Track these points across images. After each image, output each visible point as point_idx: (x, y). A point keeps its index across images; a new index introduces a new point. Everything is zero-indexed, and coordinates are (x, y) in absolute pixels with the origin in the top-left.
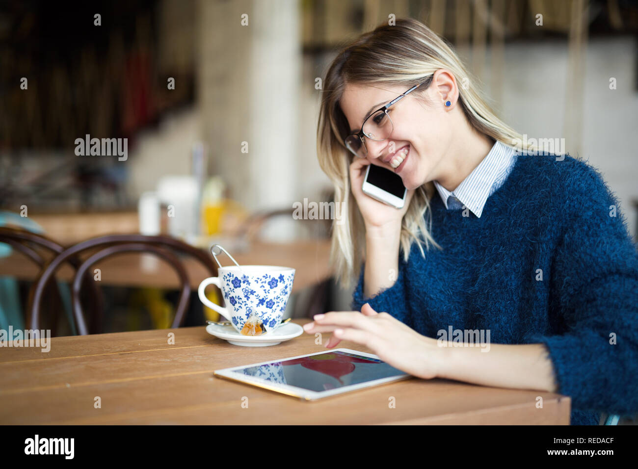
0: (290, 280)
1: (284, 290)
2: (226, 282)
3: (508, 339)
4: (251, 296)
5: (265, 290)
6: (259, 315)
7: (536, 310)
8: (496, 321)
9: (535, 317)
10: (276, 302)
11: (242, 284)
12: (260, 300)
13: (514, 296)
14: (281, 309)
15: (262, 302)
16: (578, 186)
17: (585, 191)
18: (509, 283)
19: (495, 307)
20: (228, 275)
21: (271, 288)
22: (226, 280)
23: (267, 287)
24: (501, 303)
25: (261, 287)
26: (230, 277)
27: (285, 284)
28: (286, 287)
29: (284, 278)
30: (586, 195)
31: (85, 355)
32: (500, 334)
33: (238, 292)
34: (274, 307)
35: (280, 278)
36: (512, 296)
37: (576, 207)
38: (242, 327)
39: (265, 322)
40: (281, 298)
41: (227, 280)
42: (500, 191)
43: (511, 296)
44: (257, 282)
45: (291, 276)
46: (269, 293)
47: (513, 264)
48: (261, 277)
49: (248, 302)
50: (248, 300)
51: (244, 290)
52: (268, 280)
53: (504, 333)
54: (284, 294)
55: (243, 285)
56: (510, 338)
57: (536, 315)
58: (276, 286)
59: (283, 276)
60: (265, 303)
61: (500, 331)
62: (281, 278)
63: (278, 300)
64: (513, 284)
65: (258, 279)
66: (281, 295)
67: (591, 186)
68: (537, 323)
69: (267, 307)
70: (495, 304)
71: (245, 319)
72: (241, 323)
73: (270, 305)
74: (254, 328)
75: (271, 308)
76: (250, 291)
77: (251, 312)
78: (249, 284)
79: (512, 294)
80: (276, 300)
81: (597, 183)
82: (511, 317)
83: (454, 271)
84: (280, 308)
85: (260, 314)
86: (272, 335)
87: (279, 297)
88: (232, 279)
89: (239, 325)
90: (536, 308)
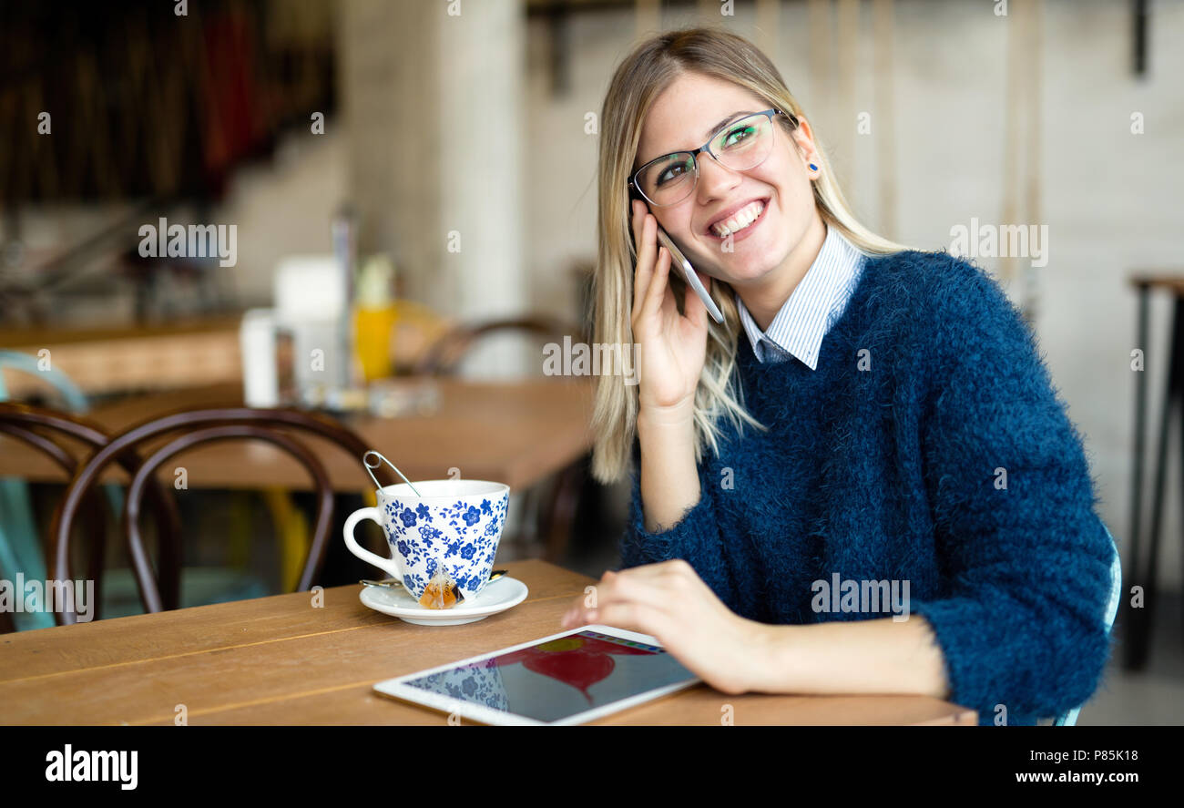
0: (501, 508)
1: (492, 526)
2: (390, 517)
3: (869, 572)
4: (434, 540)
5: (458, 529)
6: (449, 572)
7: (915, 519)
8: (844, 542)
9: (914, 531)
10: (478, 548)
11: (418, 520)
12: (450, 546)
13: (871, 497)
14: (487, 557)
15: (453, 549)
16: (956, 305)
17: (968, 315)
18: (860, 476)
19: (841, 520)
20: (394, 504)
21: (469, 524)
22: (390, 513)
23: (462, 523)
24: (850, 513)
25: (451, 524)
26: (397, 508)
27: (494, 516)
28: (495, 521)
29: (491, 506)
30: (970, 322)
31: (152, 656)
32: (854, 566)
33: (413, 534)
34: (476, 556)
35: (482, 506)
36: (868, 498)
37: (953, 344)
38: (421, 592)
39: (461, 582)
40: (486, 540)
41: (393, 514)
42: (842, 324)
43: (866, 498)
44: (445, 517)
45: (502, 500)
46: (465, 533)
47: (862, 444)
48: (450, 508)
49: (429, 551)
50: (429, 547)
51: (422, 530)
52: (463, 511)
53: (861, 563)
54: (491, 533)
55: (421, 522)
56: (873, 570)
57: (917, 529)
58: (478, 520)
59: (490, 502)
60: (459, 551)
61: (853, 561)
62: (486, 505)
63: (483, 544)
64: (868, 477)
65: (446, 510)
66: (486, 534)
67: (978, 305)
68: (918, 541)
69: (463, 557)
70: (840, 514)
71: (426, 580)
72: (419, 586)
73: (468, 552)
74: (442, 595)
75: (469, 558)
76: (432, 531)
77: (436, 567)
78: (430, 519)
79: (868, 495)
80: (477, 543)
81: (988, 299)
82: (870, 534)
83: (789, 467)
84: (485, 557)
85: (452, 570)
86: (474, 605)
87: (483, 539)
88: (400, 511)
89: (417, 590)
90: (914, 515)
